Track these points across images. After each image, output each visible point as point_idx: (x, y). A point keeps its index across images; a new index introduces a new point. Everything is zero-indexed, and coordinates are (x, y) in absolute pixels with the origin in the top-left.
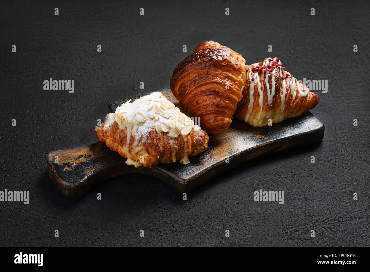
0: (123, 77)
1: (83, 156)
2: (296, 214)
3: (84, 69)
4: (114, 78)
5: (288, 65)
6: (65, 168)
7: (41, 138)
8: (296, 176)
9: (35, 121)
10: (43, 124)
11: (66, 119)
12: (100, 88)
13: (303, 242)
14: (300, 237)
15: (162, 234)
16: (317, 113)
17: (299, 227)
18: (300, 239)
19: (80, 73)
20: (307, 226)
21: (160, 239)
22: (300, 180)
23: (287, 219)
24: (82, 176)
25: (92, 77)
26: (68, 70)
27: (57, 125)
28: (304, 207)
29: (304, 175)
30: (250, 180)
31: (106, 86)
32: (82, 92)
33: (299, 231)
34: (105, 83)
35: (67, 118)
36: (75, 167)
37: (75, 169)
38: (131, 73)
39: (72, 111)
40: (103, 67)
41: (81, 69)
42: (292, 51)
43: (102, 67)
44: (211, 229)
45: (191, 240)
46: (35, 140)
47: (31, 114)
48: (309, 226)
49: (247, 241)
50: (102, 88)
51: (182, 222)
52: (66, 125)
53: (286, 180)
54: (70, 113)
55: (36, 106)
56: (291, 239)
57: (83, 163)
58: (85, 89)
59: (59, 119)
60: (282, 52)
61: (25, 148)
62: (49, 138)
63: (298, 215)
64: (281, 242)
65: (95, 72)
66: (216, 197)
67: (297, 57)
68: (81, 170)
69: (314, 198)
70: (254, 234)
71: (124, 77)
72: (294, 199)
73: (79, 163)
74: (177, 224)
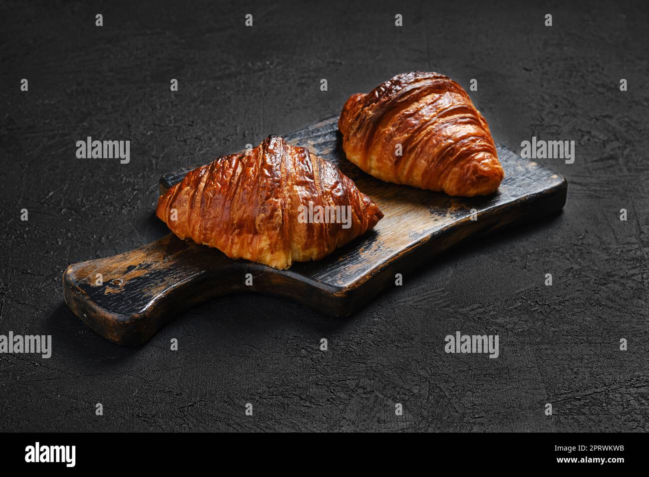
0: (232, 138)
1: (135, 267)
2: (572, 370)
3: (159, 125)
4: (214, 139)
5: (541, 120)
6: (105, 289)
7: (75, 237)
8: (567, 303)
9: (64, 210)
10: (79, 215)
11: (124, 207)
12: (188, 157)
13: (589, 418)
14: (582, 410)
15: (308, 404)
16: (601, 196)
17: (578, 391)
18: (584, 414)
19: (152, 132)
20: (596, 391)
21: (304, 413)
22: (575, 310)
23: (555, 377)
24: (143, 300)
25: (174, 138)
26: (129, 126)
27: (106, 217)
28: (586, 357)
29: (582, 301)
30: (479, 310)
31: (200, 152)
32: (154, 162)
33: (580, 400)
34: (198, 148)
35: (126, 206)
36: (126, 286)
37: (126, 290)
38: (247, 132)
39: (135, 193)
40: (195, 122)
41: (153, 126)
42: (547, 97)
43: (193, 122)
44: (406, 394)
45: (366, 415)
46: (62, 242)
47: (56, 198)
48: (598, 390)
49: (477, 416)
50: (192, 156)
51: (347, 382)
52: (123, 216)
53: (548, 310)
54: (130, 197)
55: (67, 185)
56: (565, 413)
57: (139, 278)
58: (160, 159)
59: (110, 206)
60: (527, 98)
61: (42, 254)
62: (89, 239)
63: (575, 370)
64: (545, 419)
65: (179, 130)
66: (412, 338)
67: (556, 106)
68: (139, 290)
69: (606, 341)
70: (490, 404)
71: (234, 138)
72: (567, 343)
73: (131, 280)
74: (337, 386)
